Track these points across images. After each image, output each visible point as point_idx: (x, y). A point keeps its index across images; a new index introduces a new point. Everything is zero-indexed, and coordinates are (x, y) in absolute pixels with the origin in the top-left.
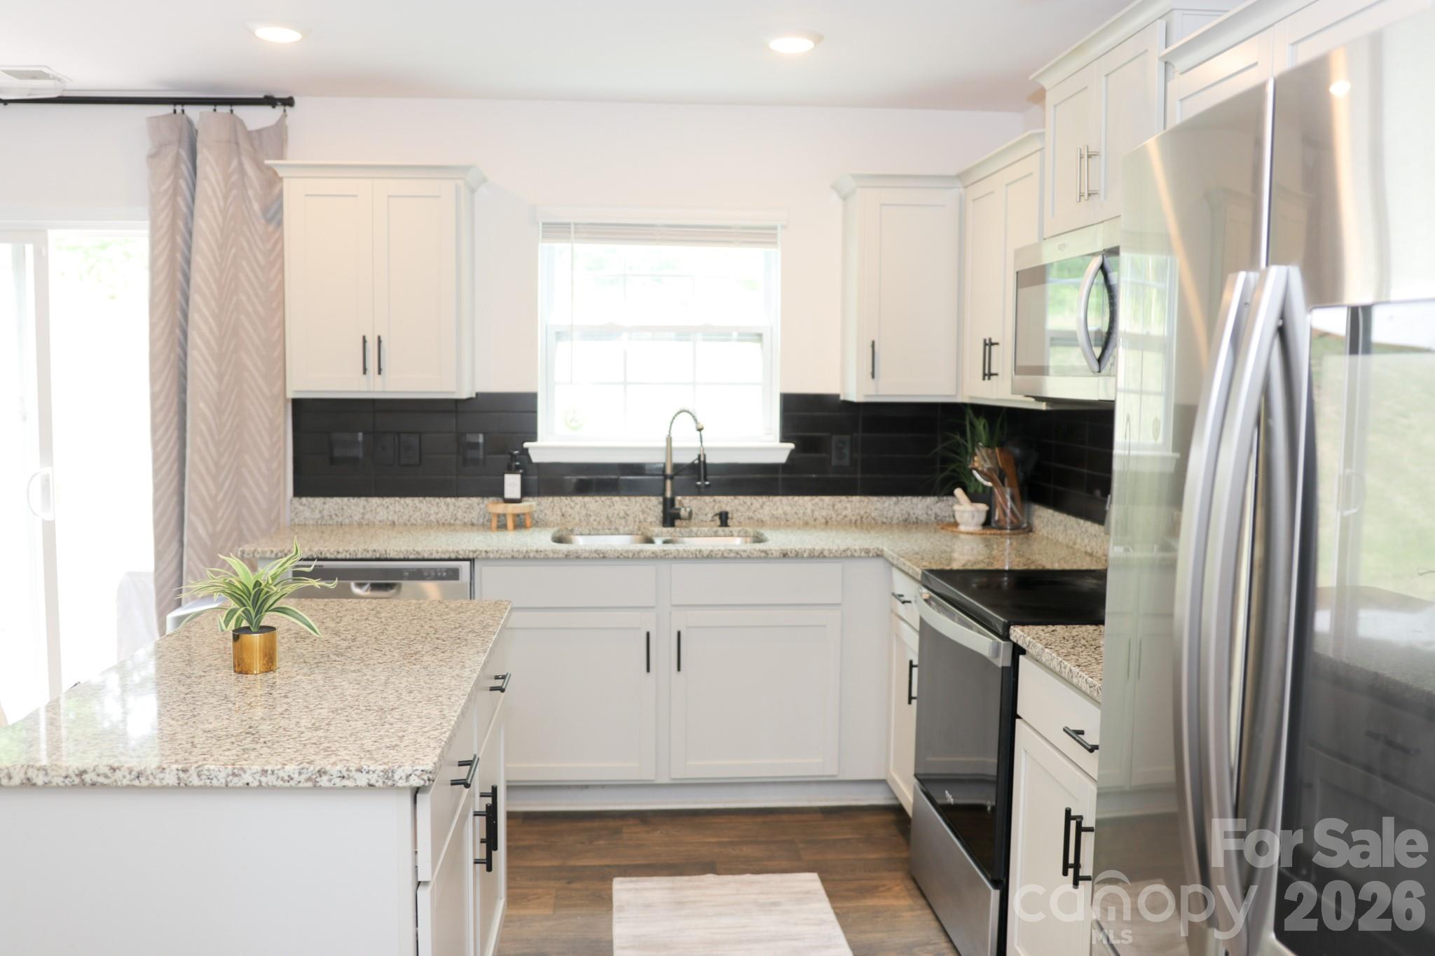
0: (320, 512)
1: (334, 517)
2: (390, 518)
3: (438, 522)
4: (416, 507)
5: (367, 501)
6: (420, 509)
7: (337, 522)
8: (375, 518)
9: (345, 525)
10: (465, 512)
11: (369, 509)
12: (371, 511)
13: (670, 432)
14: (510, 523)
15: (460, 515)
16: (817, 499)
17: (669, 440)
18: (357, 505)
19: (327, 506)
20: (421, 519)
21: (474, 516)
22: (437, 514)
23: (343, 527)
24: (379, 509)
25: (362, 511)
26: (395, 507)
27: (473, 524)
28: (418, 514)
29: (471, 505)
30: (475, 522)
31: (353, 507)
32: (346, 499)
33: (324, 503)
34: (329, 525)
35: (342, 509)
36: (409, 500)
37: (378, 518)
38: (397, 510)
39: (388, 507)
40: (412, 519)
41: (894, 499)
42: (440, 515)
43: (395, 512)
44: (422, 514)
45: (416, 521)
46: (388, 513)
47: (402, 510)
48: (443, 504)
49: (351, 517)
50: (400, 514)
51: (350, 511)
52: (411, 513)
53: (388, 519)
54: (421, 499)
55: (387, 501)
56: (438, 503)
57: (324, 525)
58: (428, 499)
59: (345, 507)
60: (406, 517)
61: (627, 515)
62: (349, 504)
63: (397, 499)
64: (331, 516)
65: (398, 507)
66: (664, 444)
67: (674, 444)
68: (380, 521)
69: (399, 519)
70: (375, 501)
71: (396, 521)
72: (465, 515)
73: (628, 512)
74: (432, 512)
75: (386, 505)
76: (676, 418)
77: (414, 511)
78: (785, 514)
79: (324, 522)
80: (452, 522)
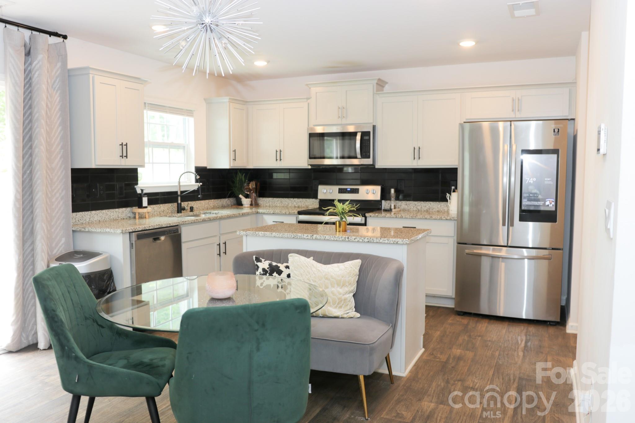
0: (75, 219)
1: (80, 220)
2: (99, 219)
3: (113, 219)
4: (107, 214)
5: (91, 213)
6: (108, 214)
7: (81, 223)
8: (93, 219)
9: (84, 224)
10: (121, 214)
11: (92, 216)
12: (92, 217)
13: (179, 180)
14: (137, 217)
15: (120, 215)
16: (205, 201)
17: (179, 182)
18: (87, 215)
19: (77, 216)
20: (108, 219)
21: (123, 216)
22: (113, 216)
23: (83, 224)
24: (95, 216)
25: (89, 217)
26: (100, 214)
27: (124, 219)
28: (107, 216)
29: (123, 211)
30: (124, 218)
31: (86, 216)
32: (84, 212)
33: (76, 215)
34: (78, 224)
35: (83, 217)
36: (104, 211)
37: (95, 219)
38: (101, 216)
39: (98, 214)
40: (105, 219)
41: (220, 200)
42: (114, 216)
43: (100, 216)
44: (108, 216)
45: (107, 219)
46: (98, 217)
47: (102, 216)
48: (115, 211)
49: (86, 220)
50: (102, 217)
51: (85, 218)
52: (105, 216)
53: (98, 220)
54: (108, 210)
55: (98, 212)
56: (113, 212)
57: (77, 225)
58: (110, 210)
59: (83, 216)
60: (103, 218)
61: (164, 211)
62: (85, 215)
63: (101, 211)
64: (79, 220)
65: (101, 214)
66: (177, 184)
67: (181, 184)
68: (95, 221)
69: (101, 219)
70: (93, 212)
71: (100, 220)
72: (121, 215)
73: (164, 210)
74: (112, 215)
75: (97, 214)
76: (182, 176)
77: (106, 215)
78: (199, 207)
79: (76, 224)
80: (118, 219)
